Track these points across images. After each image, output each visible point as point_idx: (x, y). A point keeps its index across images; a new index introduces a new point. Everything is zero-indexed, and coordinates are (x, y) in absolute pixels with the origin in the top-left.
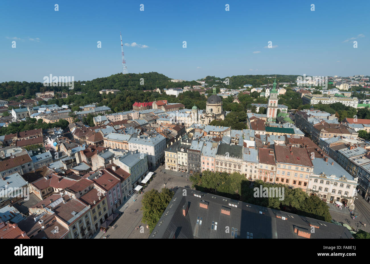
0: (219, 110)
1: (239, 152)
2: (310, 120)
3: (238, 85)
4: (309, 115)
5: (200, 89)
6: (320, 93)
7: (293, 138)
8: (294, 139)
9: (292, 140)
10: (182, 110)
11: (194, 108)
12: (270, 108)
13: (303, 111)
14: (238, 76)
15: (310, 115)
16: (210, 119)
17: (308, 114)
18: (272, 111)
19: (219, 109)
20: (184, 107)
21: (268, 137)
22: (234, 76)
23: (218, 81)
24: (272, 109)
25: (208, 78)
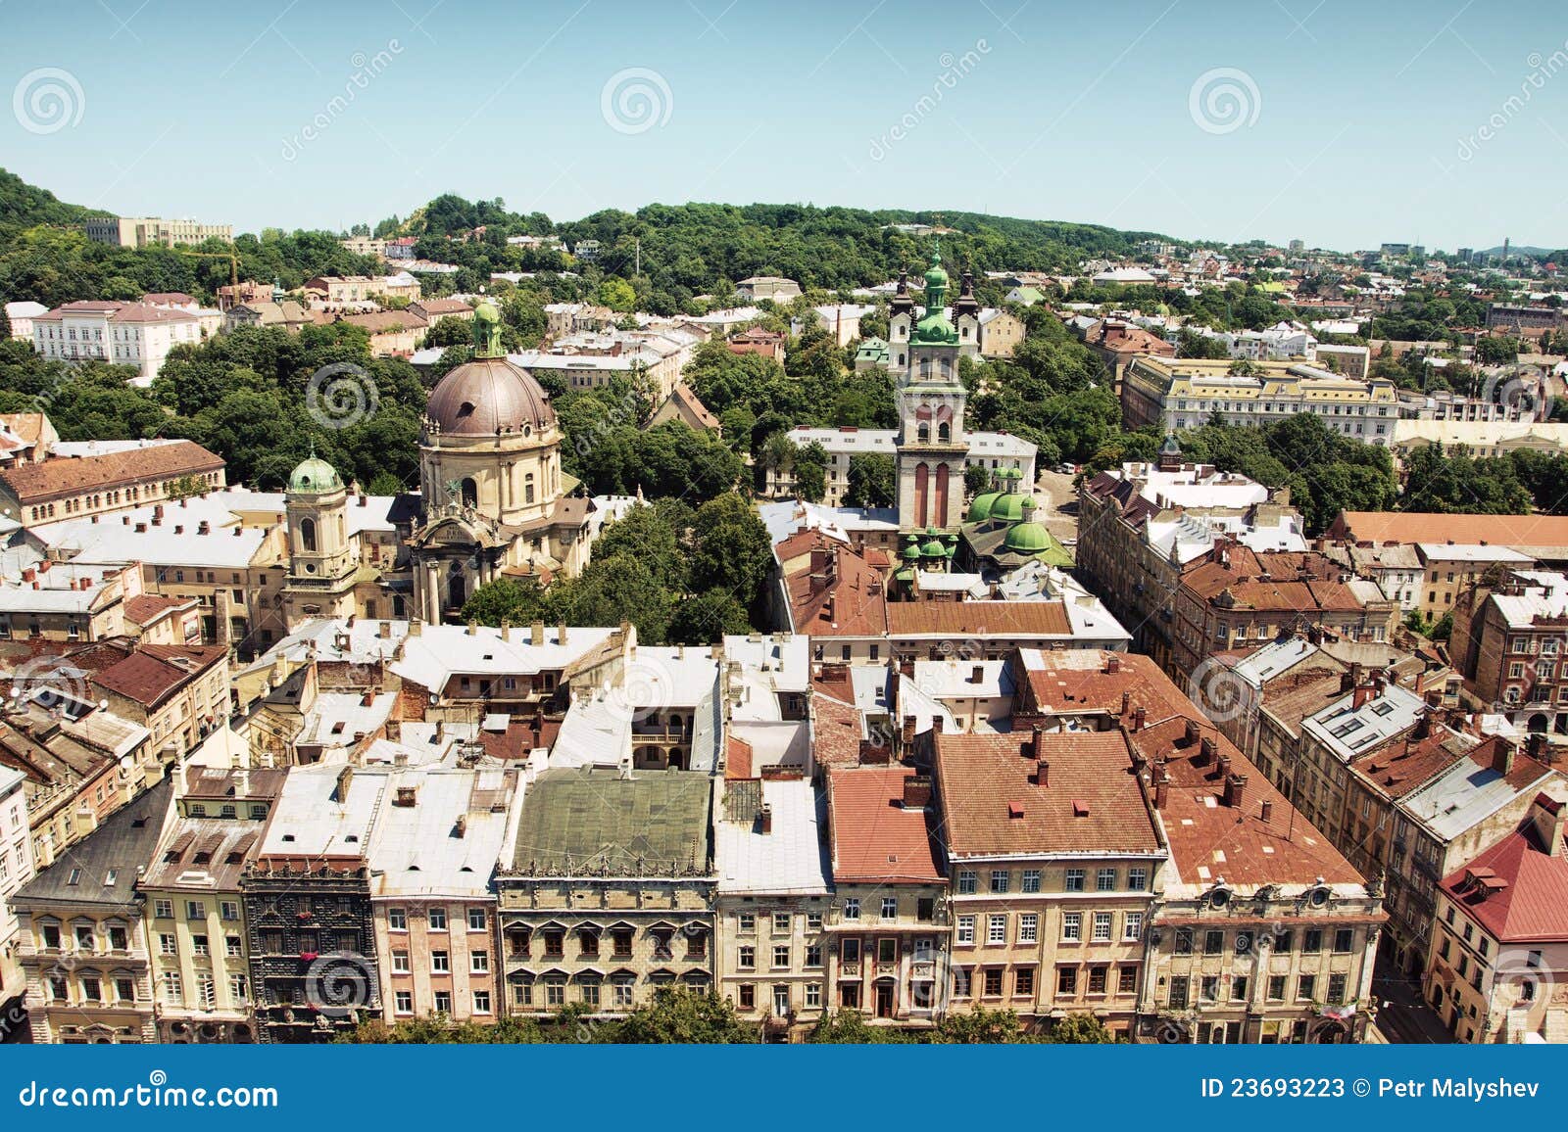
0: (530, 488)
1: (686, 821)
2: (1159, 533)
3: (691, 283)
4: (1154, 501)
5: (370, 304)
6: (1218, 352)
7: (1059, 668)
8: (1064, 674)
9: (1053, 683)
10: (193, 502)
11: (306, 479)
12: (916, 461)
13: (1122, 474)
14: (689, 209)
15: (1159, 498)
16: (455, 567)
17: (1149, 494)
18: (932, 481)
19: (530, 476)
20: (222, 473)
21: (903, 679)
22: (658, 206)
23: (535, 242)
24: (932, 464)
25: (447, 214)
